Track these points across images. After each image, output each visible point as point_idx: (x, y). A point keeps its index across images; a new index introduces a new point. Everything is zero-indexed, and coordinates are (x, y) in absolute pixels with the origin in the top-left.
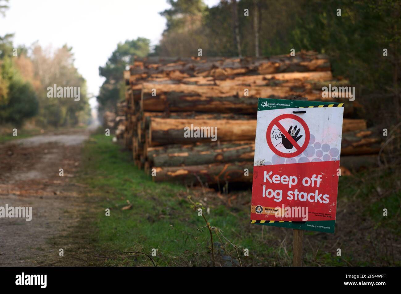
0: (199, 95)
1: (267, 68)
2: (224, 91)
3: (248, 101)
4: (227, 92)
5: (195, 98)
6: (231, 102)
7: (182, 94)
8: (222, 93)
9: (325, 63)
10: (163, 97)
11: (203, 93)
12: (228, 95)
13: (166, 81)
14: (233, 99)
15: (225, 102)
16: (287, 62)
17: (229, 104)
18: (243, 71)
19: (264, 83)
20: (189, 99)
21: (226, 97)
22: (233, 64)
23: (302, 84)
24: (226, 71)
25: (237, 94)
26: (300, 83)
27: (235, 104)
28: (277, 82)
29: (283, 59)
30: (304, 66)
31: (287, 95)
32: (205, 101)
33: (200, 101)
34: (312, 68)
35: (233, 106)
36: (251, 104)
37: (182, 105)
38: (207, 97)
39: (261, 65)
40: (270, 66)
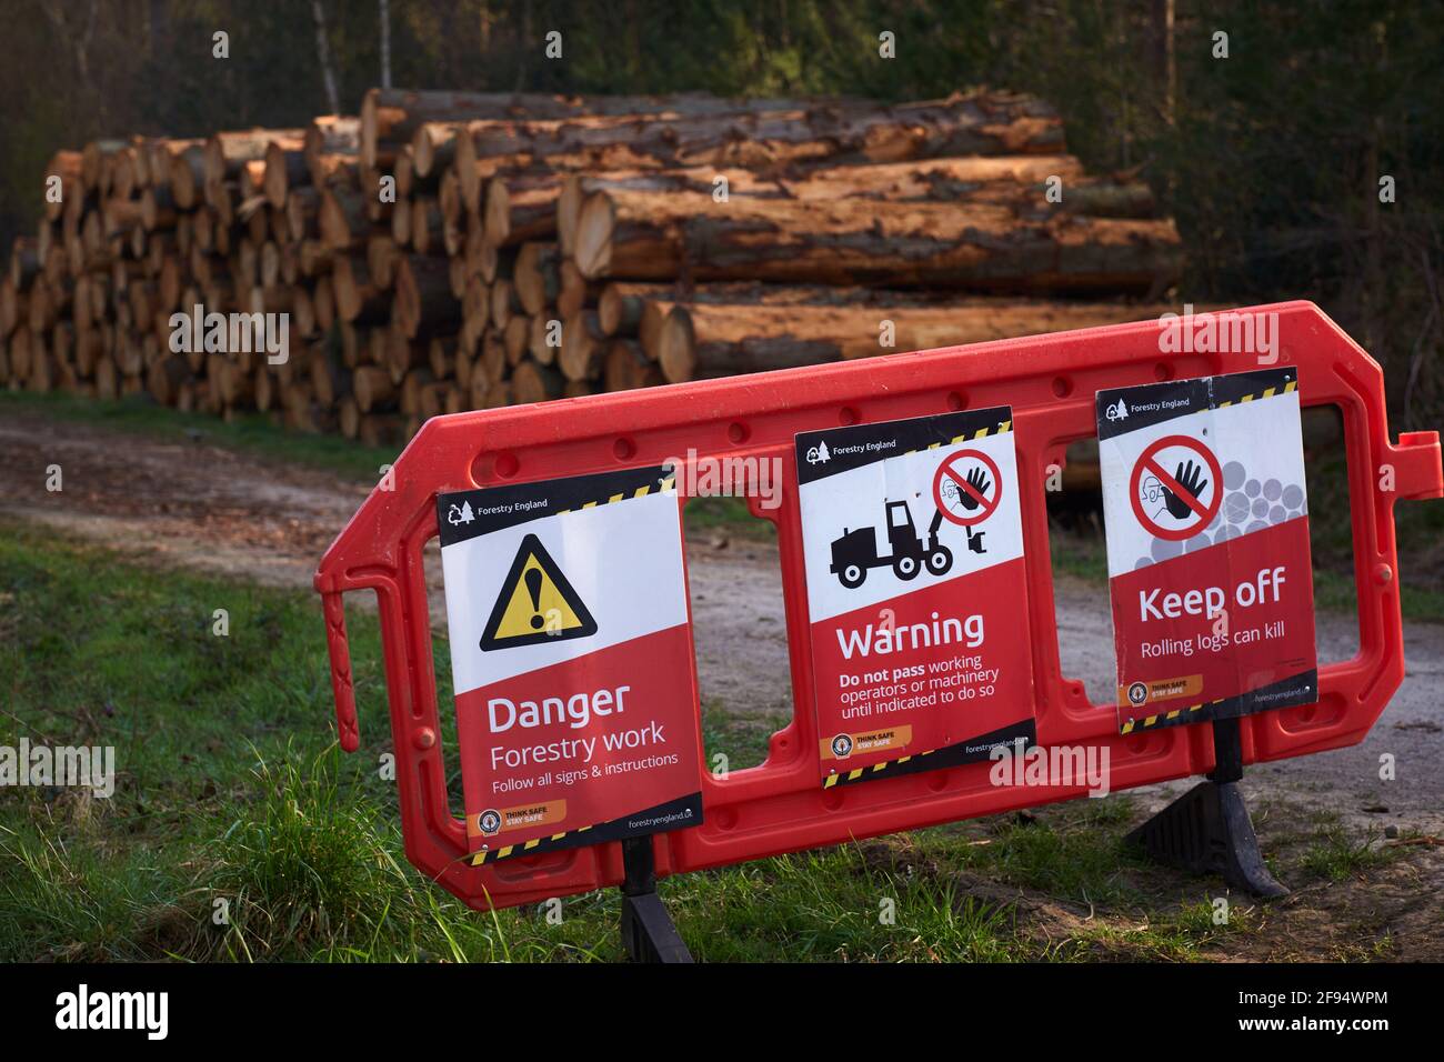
0: (774, 228)
1: (890, 141)
2: (839, 215)
3: (909, 248)
4: (849, 220)
5: (762, 237)
6: (862, 250)
7: (728, 225)
8: (836, 221)
9: (1049, 128)
10: (672, 233)
11: (785, 221)
12: (850, 228)
13: (635, 179)
14: (865, 241)
15: (844, 252)
16: (946, 125)
17: (857, 258)
18: (820, 149)
19: (920, 189)
20: (746, 239)
21: (848, 235)
22: (788, 126)
23: (1026, 194)
24: (771, 149)
25: (877, 223)
26: (1020, 191)
27: (873, 256)
28: (956, 187)
29: (930, 113)
30: (993, 137)
31: (1008, 229)
32: (790, 246)
33: (775, 246)
34: (1014, 143)
35: (868, 264)
36: (917, 257)
37: (723, 261)
38: (795, 236)
39: (871, 131)
40: (898, 136)
